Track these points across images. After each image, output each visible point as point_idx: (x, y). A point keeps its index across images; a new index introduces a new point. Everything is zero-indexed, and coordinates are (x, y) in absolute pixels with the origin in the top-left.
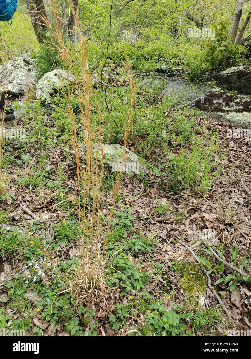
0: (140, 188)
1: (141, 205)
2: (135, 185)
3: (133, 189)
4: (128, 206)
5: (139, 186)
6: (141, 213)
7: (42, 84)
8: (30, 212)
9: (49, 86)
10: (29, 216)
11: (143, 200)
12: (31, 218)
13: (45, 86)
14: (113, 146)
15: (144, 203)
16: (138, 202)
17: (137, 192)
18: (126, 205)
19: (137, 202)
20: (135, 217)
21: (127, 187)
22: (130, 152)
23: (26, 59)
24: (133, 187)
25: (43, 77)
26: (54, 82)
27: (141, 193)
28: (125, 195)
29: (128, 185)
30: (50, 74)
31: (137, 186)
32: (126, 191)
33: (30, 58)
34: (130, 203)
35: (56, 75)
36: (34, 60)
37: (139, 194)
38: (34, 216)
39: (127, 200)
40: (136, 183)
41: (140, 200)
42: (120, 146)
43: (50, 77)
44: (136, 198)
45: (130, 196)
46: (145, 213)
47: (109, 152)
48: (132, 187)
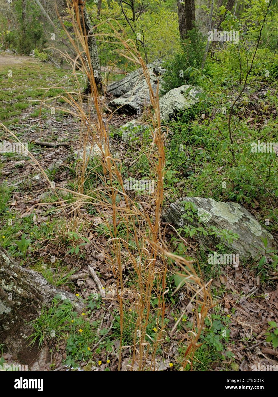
0: (254, 283)
1: (248, 315)
2: (246, 276)
3: (241, 281)
4: (226, 310)
5: (253, 278)
6: (244, 330)
7: (163, 103)
8: (97, 279)
9: (171, 106)
10: (94, 283)
11: (253, 305)
12: (95, 288)
13: (166, 106)
14: (229, 206)
15: (253, 312)
16: (244, 307)
17: (248, 288)
18: (223, 306)
19: (242, 306)
20: (233, 333)
21: (234, 275)
22: (252, 220)
23: (156, 69)
24: (243, 277)
25: (167, 94)
26: (178, 102)
27: (253, 293)
28: (227, 290)
29: (236, 273)
30: (175, 92)
31: (249, 278)
32: (230, 281)
33: (160, 68)
34: (231, 305)
35: (182, 92)
36: (165, 70)
37: (249, 293)
38: (100, 286)
39: (227, 299)
40: (250, 273)
41: (248, 304)
42: (240, 207)
43: (175, 95)
44: (243, 298)
45: (235, 291)
46: (250, 330)
47: (220, 215)
48: (241, 278)
